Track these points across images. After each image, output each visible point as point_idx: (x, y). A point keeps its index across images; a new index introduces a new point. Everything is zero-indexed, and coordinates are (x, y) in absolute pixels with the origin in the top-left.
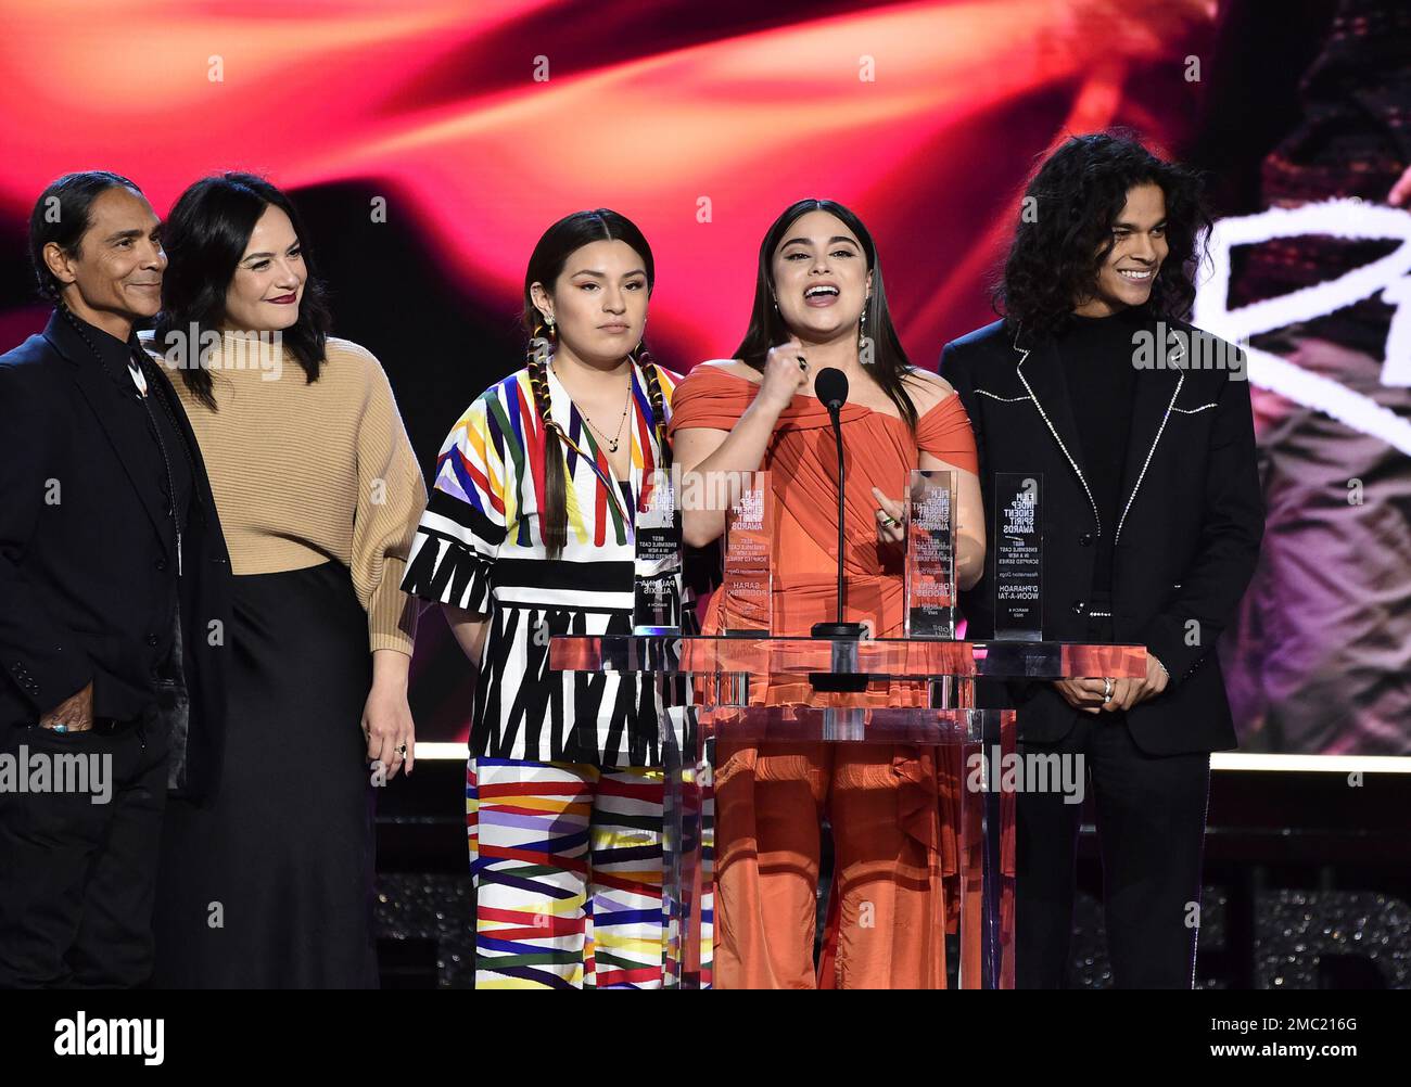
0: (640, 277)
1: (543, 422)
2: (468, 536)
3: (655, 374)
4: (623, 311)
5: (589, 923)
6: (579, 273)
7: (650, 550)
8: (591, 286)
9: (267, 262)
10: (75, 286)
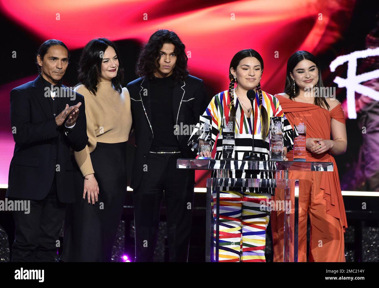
0: (259, 67)
3: (261, 92)
4: (254, 76)
6: (243, 65)
8: (246, 69)
9: (108, 61)
10: (42, 67)
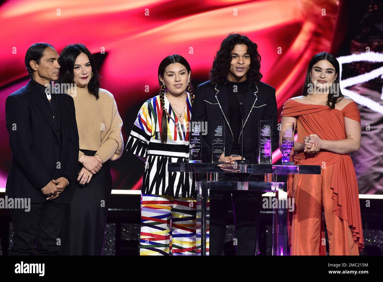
0: (184, 71)
1: (162, 109)
4: (180, 81)
6: (168, 72)
9: (79, 67)
10: (37, 71)
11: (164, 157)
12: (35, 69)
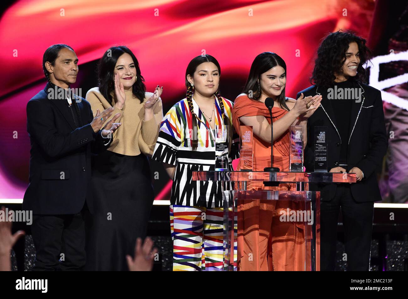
0: (216, 72)
1: (191, 113)
2: (171, 144)
3: (221, 100)
4: (212, 81)
5: (203, 250)
6: (200, 71)
7: (220, 148)
8: (204, 75)
9: (122, 68)
10: (53, 74)
11: (195, 165)
12: (50, 71)
